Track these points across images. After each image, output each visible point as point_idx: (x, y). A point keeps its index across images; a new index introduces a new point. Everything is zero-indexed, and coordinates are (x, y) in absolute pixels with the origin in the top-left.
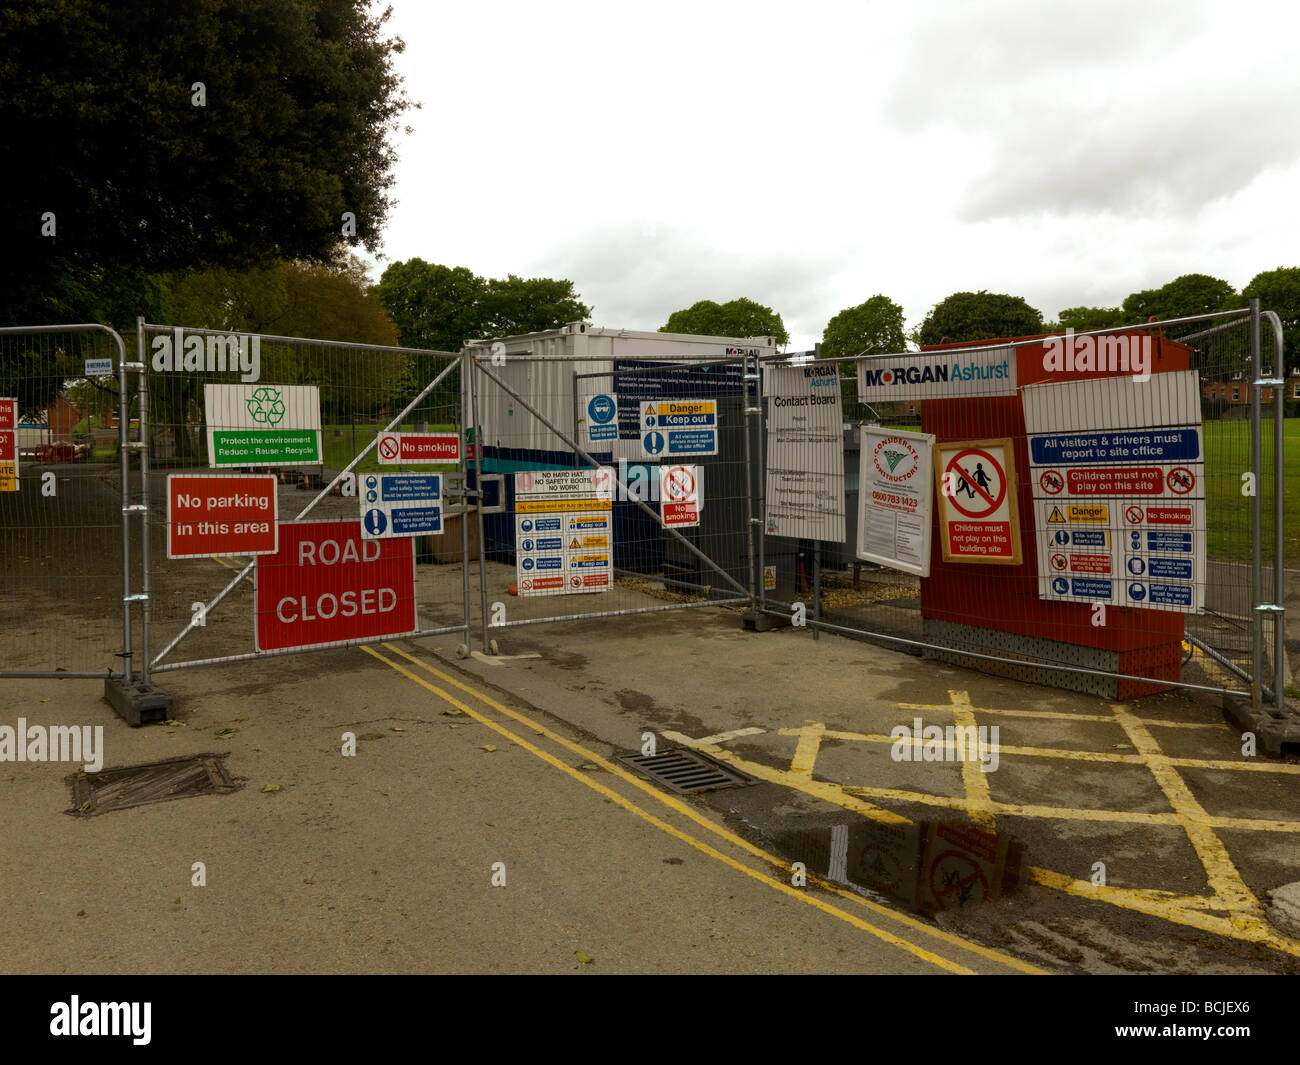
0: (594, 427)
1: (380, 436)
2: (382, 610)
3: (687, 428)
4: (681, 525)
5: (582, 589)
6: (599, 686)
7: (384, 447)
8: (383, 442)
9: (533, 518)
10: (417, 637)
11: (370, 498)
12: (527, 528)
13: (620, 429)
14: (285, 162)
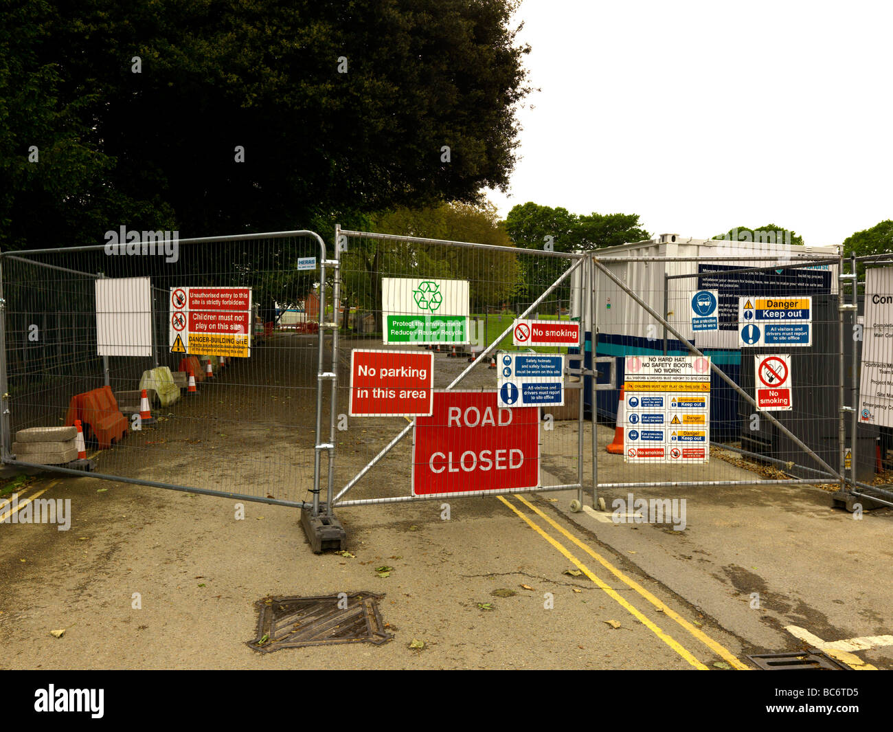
0: (696, 319)
1: (516, 322)
2: (512, 467)
3: (783, 322)
4: (774, 409)
5: (681, 460)
6: (705, 557)
7: (518, 331)
8: (518, 327)
9: (640, 396)
10: (539, 491)
11: (506, 373)
12: (634, 404)
13: (720, 321)
14: (449, 132)
